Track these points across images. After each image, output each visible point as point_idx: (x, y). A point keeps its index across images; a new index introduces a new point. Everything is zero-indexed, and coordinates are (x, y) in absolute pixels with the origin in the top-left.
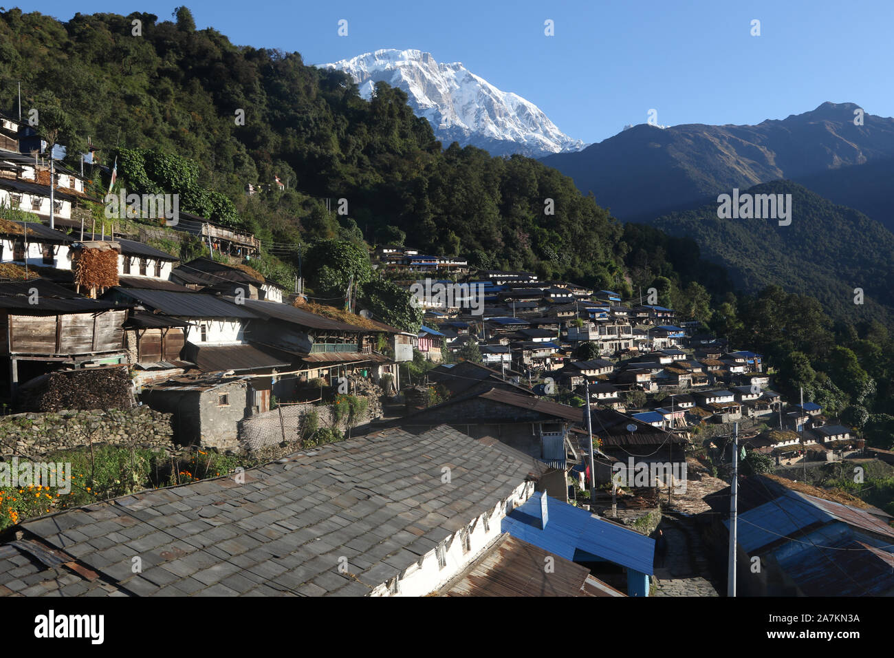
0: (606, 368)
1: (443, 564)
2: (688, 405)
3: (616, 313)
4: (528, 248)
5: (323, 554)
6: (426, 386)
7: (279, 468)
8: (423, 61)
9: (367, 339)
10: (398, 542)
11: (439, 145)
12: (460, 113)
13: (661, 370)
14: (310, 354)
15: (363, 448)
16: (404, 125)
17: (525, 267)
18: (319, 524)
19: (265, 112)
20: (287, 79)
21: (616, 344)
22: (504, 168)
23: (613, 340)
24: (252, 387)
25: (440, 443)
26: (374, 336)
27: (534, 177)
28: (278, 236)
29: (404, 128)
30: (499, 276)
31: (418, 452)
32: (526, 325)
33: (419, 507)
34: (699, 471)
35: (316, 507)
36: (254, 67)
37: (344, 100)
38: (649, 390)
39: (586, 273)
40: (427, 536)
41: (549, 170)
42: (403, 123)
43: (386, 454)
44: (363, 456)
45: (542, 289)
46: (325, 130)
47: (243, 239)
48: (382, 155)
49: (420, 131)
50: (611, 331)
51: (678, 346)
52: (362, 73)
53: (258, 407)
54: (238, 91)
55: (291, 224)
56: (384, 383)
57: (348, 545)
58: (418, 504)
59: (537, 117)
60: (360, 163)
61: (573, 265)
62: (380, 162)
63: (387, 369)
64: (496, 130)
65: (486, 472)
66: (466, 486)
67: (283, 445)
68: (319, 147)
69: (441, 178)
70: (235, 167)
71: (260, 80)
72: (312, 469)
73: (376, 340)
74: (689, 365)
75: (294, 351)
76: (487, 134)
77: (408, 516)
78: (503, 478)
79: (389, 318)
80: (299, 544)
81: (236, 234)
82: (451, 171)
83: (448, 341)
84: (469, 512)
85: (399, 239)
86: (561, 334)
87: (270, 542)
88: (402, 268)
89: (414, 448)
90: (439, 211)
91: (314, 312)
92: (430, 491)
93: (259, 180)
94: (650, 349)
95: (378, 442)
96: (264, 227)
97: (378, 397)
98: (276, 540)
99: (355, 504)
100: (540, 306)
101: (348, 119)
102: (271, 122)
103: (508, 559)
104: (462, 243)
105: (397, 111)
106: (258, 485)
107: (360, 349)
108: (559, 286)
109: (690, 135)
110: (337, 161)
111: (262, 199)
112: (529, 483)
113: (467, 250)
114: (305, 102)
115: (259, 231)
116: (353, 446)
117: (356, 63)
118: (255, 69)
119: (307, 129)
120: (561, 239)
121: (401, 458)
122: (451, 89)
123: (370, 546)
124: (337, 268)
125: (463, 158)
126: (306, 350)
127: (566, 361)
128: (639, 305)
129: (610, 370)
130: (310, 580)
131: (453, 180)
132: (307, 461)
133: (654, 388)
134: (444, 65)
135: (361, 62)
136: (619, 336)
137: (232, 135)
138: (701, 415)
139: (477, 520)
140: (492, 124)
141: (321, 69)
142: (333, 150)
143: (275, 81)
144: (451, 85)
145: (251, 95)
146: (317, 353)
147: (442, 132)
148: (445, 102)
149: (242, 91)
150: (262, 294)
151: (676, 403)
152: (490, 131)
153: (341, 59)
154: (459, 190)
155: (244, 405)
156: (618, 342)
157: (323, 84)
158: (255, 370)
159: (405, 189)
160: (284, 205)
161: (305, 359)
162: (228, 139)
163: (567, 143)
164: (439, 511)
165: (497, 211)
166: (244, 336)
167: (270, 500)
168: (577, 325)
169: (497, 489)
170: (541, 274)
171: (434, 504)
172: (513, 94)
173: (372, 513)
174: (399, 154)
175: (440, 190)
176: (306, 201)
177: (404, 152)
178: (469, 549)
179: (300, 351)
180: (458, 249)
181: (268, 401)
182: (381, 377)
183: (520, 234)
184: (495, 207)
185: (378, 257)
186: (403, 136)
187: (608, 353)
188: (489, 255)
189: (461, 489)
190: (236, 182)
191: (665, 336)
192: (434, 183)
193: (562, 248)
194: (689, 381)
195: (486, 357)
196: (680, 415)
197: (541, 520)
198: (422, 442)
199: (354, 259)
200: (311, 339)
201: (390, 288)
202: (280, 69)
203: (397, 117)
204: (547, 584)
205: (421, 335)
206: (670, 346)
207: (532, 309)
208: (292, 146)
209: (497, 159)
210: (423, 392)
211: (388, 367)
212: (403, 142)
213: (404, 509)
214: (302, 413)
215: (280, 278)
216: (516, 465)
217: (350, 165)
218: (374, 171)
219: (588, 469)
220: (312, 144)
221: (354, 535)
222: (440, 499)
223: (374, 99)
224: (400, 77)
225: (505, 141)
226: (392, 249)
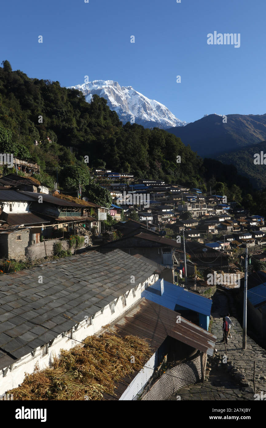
0: (195, 223)
1: (113, 312)
2: (231, 239)
3: (200, 199)
4: (160, 170)
5: (56, 308)
6: (112, 231)
7: (39, 269)
8: (115, 85)
9: (85, 210)
10: (91, 302)
11: (121, 122)
12: (131, 109)
13: (219, 224)
14: (59, 217)
15: (78, 260)
16: (105, 114)
17: (159, 178)
18: (56, 294)
19: (43, 108)
20: (53, 94)
21: (199, 212)
22: (150, 134)
23: (198, 210)
24: (32, 232)
25: (115, 257)
26: (89, 209)
27: (164, 138)
28: (48, 164)
29: (106, 115)
30: (148, 182)
31: (103, 262)
32: (160, 204)
33: (102, 286)
34: (235, 269)
35: (55, 287)
36: (38, 88)
37: (79, 103)
38: (214, 233)
39: (187, 181)
40: (105, 299)
41: (170, 134)
42: (105, 113)
43: (89, 262)
44: (78, 263)
45: (167, 188)
46: (70, 116)
47: (32, 165)
48: (96, 128)
49: (113, 117)
50: (197, 207)
51: (227, 213)
52: (87, 91)
53: (34, 241)
54: (31, 98)
55: (54, 158)
56: (93, 230)
57: (68, 303)
58: (102, 285)
59: (165, 111)
60: (86, 131)
61: (181, 177)
62: (94, 130)
63: (95, 224)
64: (147, 117)
65: (134, 271)
66: (124, 277)
67: (46, 258)
68: (67, 124)
69: (122, 138)
70: (29, 133)
71: (41, 94)
72: (54, 269)
73: (90, 211)
74: (232, 222)
75: (51, 215)
76: (143, 118)
77: (97, 290)
78: (141, 273)
79: (97, 201)
80: (46, 303)
81: (29, 163)
82: (126, 135)
83: (125, 211)
84: (125, 288)
85: (103, 165)
86: (175, 208)
87: (32, 302)
88: (104, 178)
89: (102, 259)
90: (121, 153)
91: (62, 198)
92: (108, 279)
93: (40, 139)
94: (214, 214)
95: (85, 257)
96: (42, 159)
97: (90, 237)
98: (35, 301)
99: (72, 285)
100: (165, 196)
101: (80, 111)
102: (46, 113)
103: (144, 310)
104: (131, 167)
105: (102, 108)
106: (29, 277)
107: (82, 214)
108: (174, 186)
109: (233, 119)
110: (75, 130)
111: (41, 147)
112: (155, 275)
113: (133, 170)
114: (61, 104)
115: (39, 162)
116: (74, 259)
117: (84, 86)
118: (38, 89)
119: (62, 116)
120: (175, 165)
121: (95, 264)
122: (127, 98)
123: (78, 304)
124: (74, 178)
125: (132, 129)
126: (57, 215)
127: (177, 220)
128: (210, 195)
129: (197, 224)
130: (49, 319)
131: (127, 139)
132: (52, 266)
133: (216, 232)
134: (124, 87)
135: (87, 86)
136: (201, 209)
137: (28, 118)
138: (237, 244)
139: (129, 292)
140: (145, 114)
141: (68, 89)
142: (73, 125)
143: (48, 94)
144: (127, 96)
145: (37, 100)
146: (62, 217)
147: (123, 117)
148: (124, 104)
149: (33, 98)
150: (39, 190)
151: (226, 239)
152: (144, 117)
153: (78, 84)
154: (130, 144)
155: (28, 240)
156: (200, 211)
157: (69, 96)
158: (34, 224)
159: (106, 143)
160: (51, 150)
161: (57, 219)
162: (26, 120)
163: (179, 122)
164: (111, 288)
165: (147, 153)
166: (29, 209)
167: (34, 283)
168: (182, 204)
169: (139, 278)
170: (167, 181)
171: (110, 285)
172: (154, 101)
173: (80, 289)
174: (103, 127)
175: (121, 143)
176: (61, 148)
177: (105, 126)
178: (125, 305)
179: (55, 216)
180: (129, 170)
181: (39, 238)
182: (92, 227)
183: (157, 163)
184: (146, 151)
185: (93, 173)
186: (105, 119)
187: (196, 216)
188: (143, 173)
189: (122, 278)
190: (30, 139)
191: (221, 209)
192: (119, 140)
193: (176, 169)
194: (232, 229)
195: (141, 218)
196: (228, 244)
197: (160, 291)
198: (106, 257)
199: (82, 174)
200: (59, 210)
201: (97, 187)
202: (50, 89)
203: (102, 111)
204: (159, 320)
205: (111, 208)
206: (223, 213)
207: (162, 197)
208: (55, 123)
209: (147, 130)
210: (110, 234)
211: (95, 223)
212: (105, 122)
213: (95, 287)
214: (54, 243)
215: (48, 183)
216: (149, 267)
217: (81, 132)
218: (92, 135)
219: (184, 269)
220: (64, 123)
221: (71, 299)
222: (112, 282)
223: (92, 102)
224: (104, 93)
225: (151, 121)
226: (100, 170)
